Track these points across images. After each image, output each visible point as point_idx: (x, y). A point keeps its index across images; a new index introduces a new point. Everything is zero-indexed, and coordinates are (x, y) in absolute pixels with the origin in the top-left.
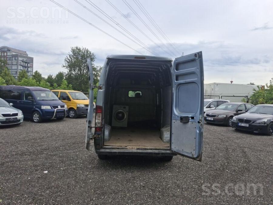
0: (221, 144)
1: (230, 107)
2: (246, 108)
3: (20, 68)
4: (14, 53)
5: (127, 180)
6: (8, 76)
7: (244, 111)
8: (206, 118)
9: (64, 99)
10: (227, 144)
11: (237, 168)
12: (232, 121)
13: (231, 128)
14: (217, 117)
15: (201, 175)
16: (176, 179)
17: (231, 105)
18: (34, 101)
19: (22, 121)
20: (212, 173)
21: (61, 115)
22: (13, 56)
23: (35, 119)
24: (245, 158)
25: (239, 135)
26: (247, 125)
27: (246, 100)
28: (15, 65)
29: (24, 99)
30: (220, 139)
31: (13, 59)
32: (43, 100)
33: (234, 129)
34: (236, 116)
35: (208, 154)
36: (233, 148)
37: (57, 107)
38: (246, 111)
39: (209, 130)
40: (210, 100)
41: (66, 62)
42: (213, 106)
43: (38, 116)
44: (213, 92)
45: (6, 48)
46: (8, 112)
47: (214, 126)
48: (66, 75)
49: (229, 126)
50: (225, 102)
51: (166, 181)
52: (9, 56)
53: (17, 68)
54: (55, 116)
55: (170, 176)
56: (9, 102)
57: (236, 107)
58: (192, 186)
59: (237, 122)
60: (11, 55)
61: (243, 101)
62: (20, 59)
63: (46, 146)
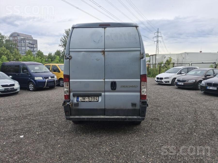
0: (190, 107)
1: (199, 72)
2: (214, 73)
3: (28, 49)
4: (22, 37)
5: (94, 145)
6: (18, 55)
7: (213, 76)
8: (177, 83)
9: (55, 71)
10: (196, 106)
11: (205, 131)
12: (201, 85)
13: (200, 92)
14: (187, 82)
15: (168, 139)
16: (142, 143)
17: (200, 71)
18: (29, 73)
19: (19, 90)
20: (180, 137)
21: (51, 84)
22: (22, 39)
23: (31, 89)
24: (214, 120)
25: (208, 98)
26: (215, 88)
27: (214, 67)
28: (23, 46)
29: (22, 72)
30: (189, 102)
31: (22, 42)
32: (36, 72)
33: (202, 92)
34: (205, 81)
35: (177, 117)
36: (201, 110)
37: (48, 78)
38: (215, 76)
39: (179, 93)
40: (181, 67)
41: (61, 42)
42: (184, 73)
43: (33, 85)
44: (184, 60)
45: (16, 34)
46: (6, 83)
47: (184, 90)
48: (62, 53)
49: (198, 90)
50: (195, 68)
51: (132, 147)
52: (18, 39)
53: (26, 49)
54: (46, 85)
55: (137, 140)
56: (9, 75)
57: (204, 72)
58: (158, 151)
59: (205, 86)
60: (20, 39)
61: (212, 66)
62: (27, 41)
63: (32, 111)
